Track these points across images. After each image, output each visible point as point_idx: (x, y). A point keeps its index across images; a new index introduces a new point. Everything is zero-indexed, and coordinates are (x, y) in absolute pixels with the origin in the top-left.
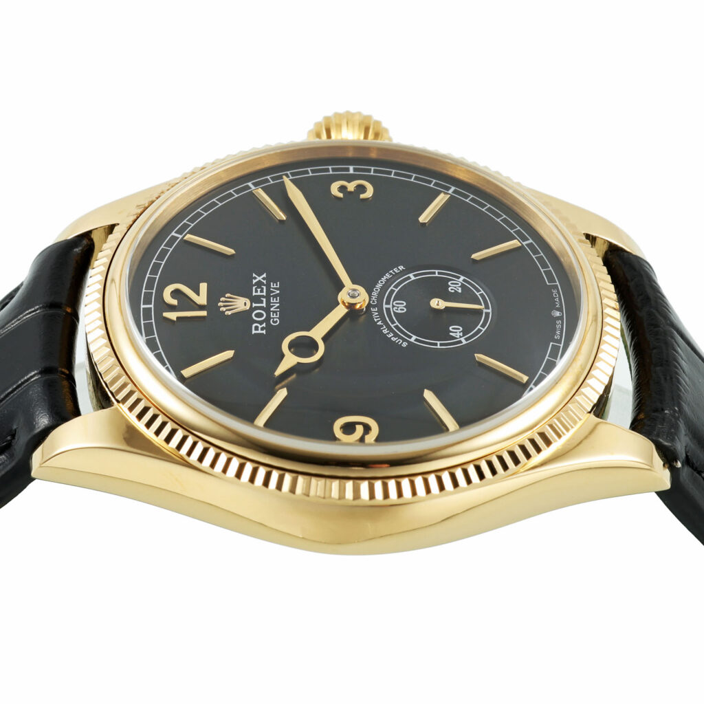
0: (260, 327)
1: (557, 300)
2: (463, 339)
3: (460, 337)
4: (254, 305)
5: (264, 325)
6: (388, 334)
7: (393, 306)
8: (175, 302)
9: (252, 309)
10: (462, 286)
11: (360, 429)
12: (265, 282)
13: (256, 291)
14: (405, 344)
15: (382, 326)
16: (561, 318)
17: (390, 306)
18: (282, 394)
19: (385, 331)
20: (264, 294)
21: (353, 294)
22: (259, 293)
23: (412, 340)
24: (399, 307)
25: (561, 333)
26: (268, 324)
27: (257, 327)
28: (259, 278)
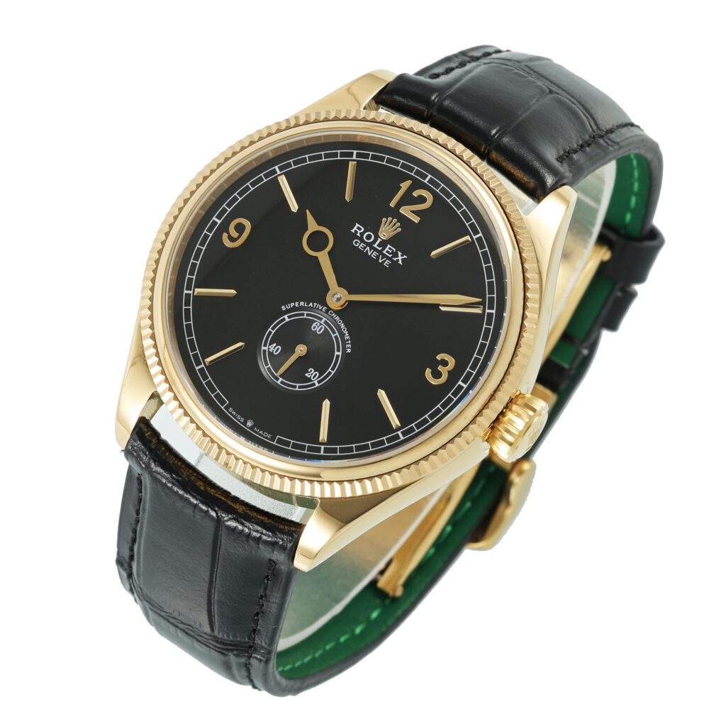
0: (359, 232)
1: (261, 432)
2: (266, 348)
3: (269, 348)
4: (379, 240)
6: (299, 304)
7: (321, 324)
8: (415, 194)
9: (377, 237)
10: (309, 380)
11: (235, 235)
12: (395, 259)
13: (390, 248)
14: (284, 309)
15: (308, 304)
16: (245, 423)
17: (322, 322)
18: (294, 206)
19: (302, 304)
20: (384, 252)
22: (387, 249)
23: (286, 317)
24: (318, 327)
25: (232, 415)
26: (357, 238)
27: (360, 229)
28: (400, 258)
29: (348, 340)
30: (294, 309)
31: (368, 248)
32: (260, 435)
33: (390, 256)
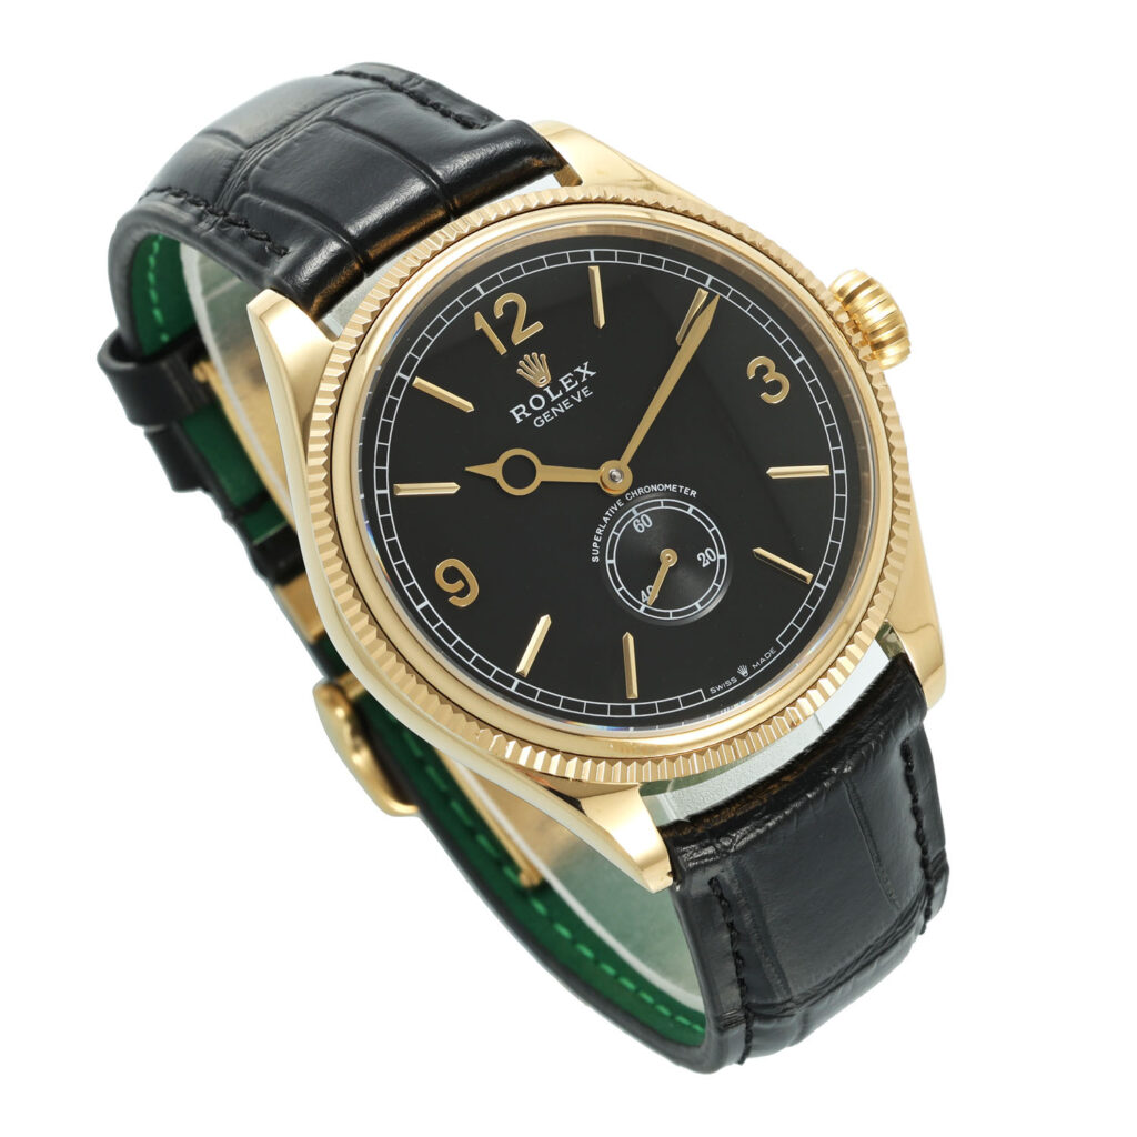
0: (523, 412)
1: (762, 660)
2: (643, 607)
3: (645, 603)
4: (547, 389)
5: (528, 415)
6: (598, 535)
7: (639, 517)
8: (499, 313)
10: (713, 565)
11: (459, 585)
12: (584, 379)
14: (595, 559)
15: (603, 523)
16: (741, 678)
17: (637, 514)
18: (451, 488)
19: (599, 531)
21: (615, 475)
22: (565, 384)
23: (608, 562)
24: (641, 522)
25: (721, 691)
26: (532, 418)
27: (520, 410)
28: (585, 372)
29: (678, 489)
30: (602, 545)
31: (553, 409)
32: (765, 663)
33: (577, 383)
